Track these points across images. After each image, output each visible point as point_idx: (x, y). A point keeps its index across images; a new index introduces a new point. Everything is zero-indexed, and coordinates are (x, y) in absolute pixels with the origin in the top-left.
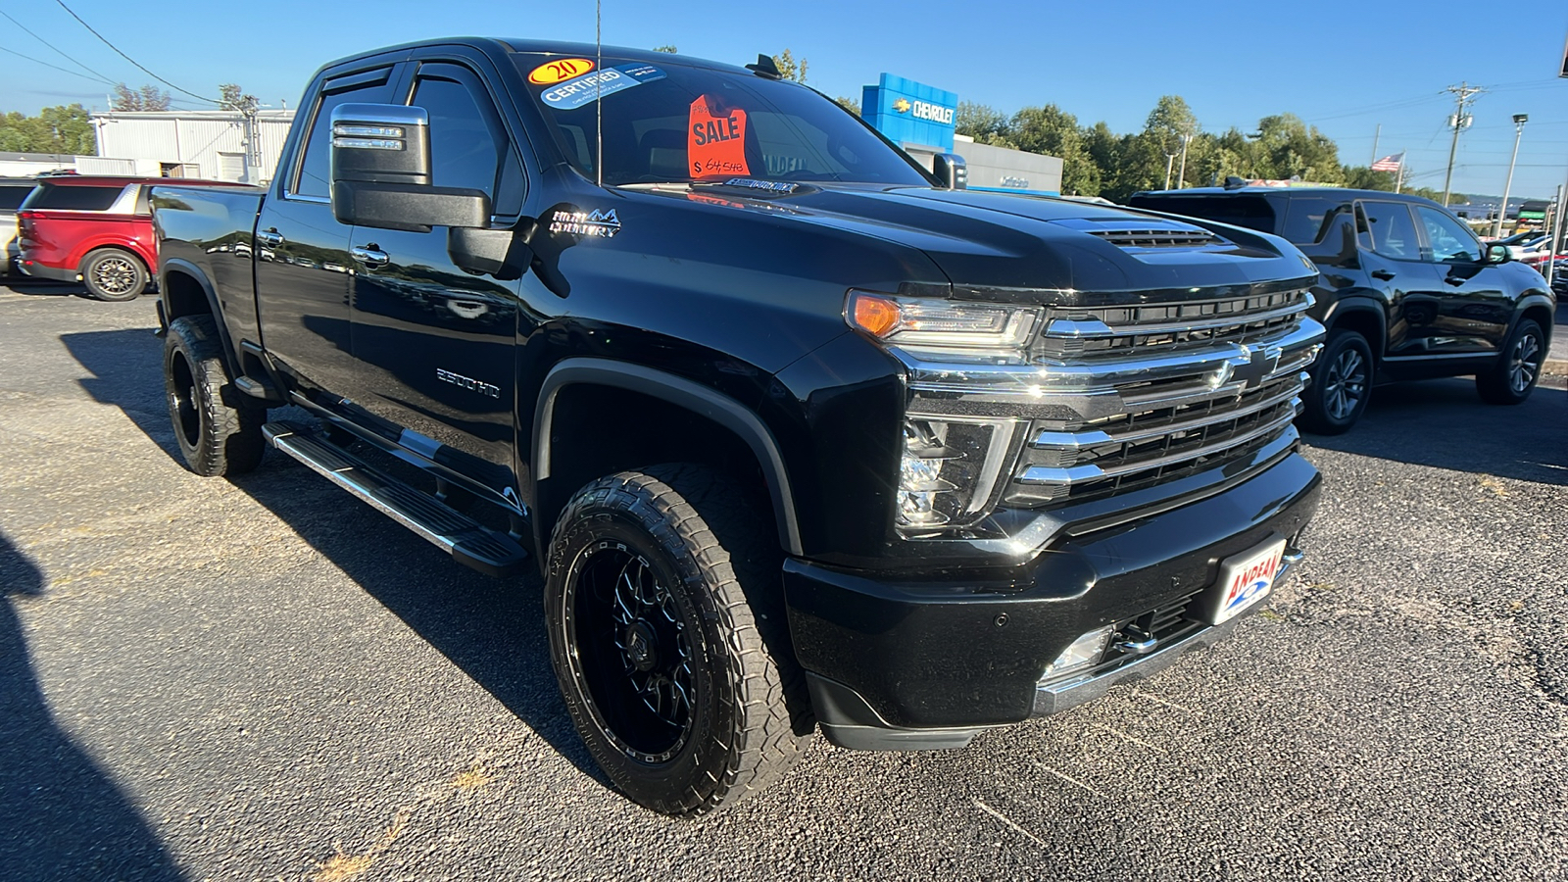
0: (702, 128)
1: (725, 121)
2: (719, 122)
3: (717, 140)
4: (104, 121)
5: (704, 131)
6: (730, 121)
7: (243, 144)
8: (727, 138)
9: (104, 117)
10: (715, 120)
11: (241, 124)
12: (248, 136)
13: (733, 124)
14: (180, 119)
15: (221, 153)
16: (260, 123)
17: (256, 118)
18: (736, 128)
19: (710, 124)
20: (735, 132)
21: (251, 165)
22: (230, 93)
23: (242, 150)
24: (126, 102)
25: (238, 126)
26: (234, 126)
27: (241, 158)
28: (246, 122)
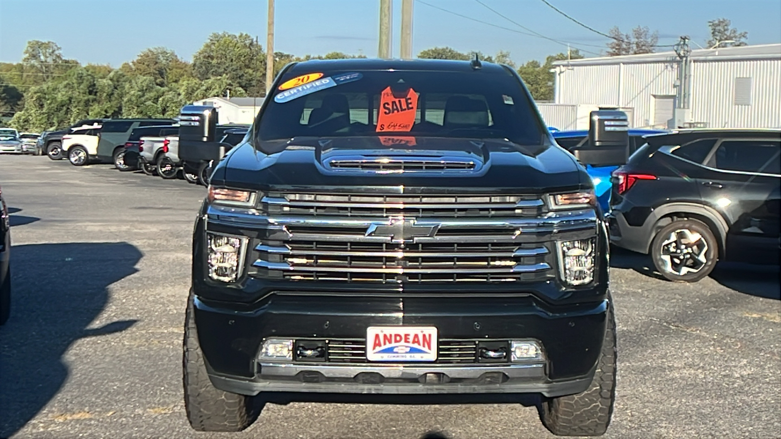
0: (388, 104)
1: (403, 100)
2: (399, 101)
3: (398, 111)
4: (563, 69)
5: (390, 107)
6: (406, 101)
7: (675, 86)
8: (405, 109)
9: (564, 66)
10: (397, 100)
11: (675, 66)
12: (680, 78)
13: (409, 101)
14: (624, 63)
15: (655, 96)
16: (692, 63)
17: (689, 59)
18: (411, 103)
19: (394, 103)
20: (410, 106)
21: (680, 107)
22: (718, 28)
23: (673, 92)
24: (617, 45)
25: (672, 67)
26: (669, 67)
27: (672, 100)
28: (679, 63)
